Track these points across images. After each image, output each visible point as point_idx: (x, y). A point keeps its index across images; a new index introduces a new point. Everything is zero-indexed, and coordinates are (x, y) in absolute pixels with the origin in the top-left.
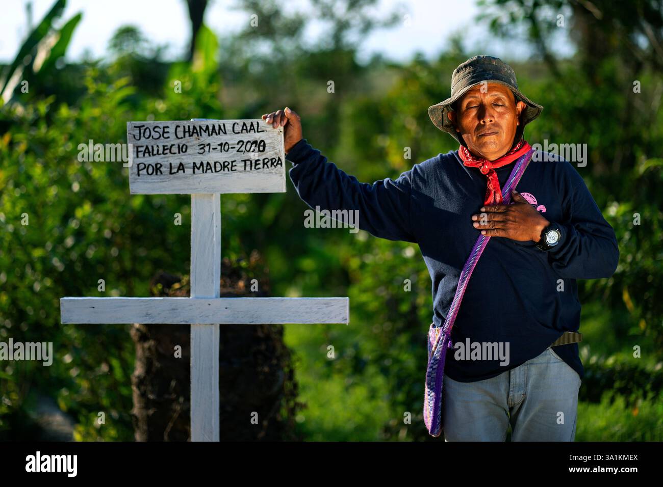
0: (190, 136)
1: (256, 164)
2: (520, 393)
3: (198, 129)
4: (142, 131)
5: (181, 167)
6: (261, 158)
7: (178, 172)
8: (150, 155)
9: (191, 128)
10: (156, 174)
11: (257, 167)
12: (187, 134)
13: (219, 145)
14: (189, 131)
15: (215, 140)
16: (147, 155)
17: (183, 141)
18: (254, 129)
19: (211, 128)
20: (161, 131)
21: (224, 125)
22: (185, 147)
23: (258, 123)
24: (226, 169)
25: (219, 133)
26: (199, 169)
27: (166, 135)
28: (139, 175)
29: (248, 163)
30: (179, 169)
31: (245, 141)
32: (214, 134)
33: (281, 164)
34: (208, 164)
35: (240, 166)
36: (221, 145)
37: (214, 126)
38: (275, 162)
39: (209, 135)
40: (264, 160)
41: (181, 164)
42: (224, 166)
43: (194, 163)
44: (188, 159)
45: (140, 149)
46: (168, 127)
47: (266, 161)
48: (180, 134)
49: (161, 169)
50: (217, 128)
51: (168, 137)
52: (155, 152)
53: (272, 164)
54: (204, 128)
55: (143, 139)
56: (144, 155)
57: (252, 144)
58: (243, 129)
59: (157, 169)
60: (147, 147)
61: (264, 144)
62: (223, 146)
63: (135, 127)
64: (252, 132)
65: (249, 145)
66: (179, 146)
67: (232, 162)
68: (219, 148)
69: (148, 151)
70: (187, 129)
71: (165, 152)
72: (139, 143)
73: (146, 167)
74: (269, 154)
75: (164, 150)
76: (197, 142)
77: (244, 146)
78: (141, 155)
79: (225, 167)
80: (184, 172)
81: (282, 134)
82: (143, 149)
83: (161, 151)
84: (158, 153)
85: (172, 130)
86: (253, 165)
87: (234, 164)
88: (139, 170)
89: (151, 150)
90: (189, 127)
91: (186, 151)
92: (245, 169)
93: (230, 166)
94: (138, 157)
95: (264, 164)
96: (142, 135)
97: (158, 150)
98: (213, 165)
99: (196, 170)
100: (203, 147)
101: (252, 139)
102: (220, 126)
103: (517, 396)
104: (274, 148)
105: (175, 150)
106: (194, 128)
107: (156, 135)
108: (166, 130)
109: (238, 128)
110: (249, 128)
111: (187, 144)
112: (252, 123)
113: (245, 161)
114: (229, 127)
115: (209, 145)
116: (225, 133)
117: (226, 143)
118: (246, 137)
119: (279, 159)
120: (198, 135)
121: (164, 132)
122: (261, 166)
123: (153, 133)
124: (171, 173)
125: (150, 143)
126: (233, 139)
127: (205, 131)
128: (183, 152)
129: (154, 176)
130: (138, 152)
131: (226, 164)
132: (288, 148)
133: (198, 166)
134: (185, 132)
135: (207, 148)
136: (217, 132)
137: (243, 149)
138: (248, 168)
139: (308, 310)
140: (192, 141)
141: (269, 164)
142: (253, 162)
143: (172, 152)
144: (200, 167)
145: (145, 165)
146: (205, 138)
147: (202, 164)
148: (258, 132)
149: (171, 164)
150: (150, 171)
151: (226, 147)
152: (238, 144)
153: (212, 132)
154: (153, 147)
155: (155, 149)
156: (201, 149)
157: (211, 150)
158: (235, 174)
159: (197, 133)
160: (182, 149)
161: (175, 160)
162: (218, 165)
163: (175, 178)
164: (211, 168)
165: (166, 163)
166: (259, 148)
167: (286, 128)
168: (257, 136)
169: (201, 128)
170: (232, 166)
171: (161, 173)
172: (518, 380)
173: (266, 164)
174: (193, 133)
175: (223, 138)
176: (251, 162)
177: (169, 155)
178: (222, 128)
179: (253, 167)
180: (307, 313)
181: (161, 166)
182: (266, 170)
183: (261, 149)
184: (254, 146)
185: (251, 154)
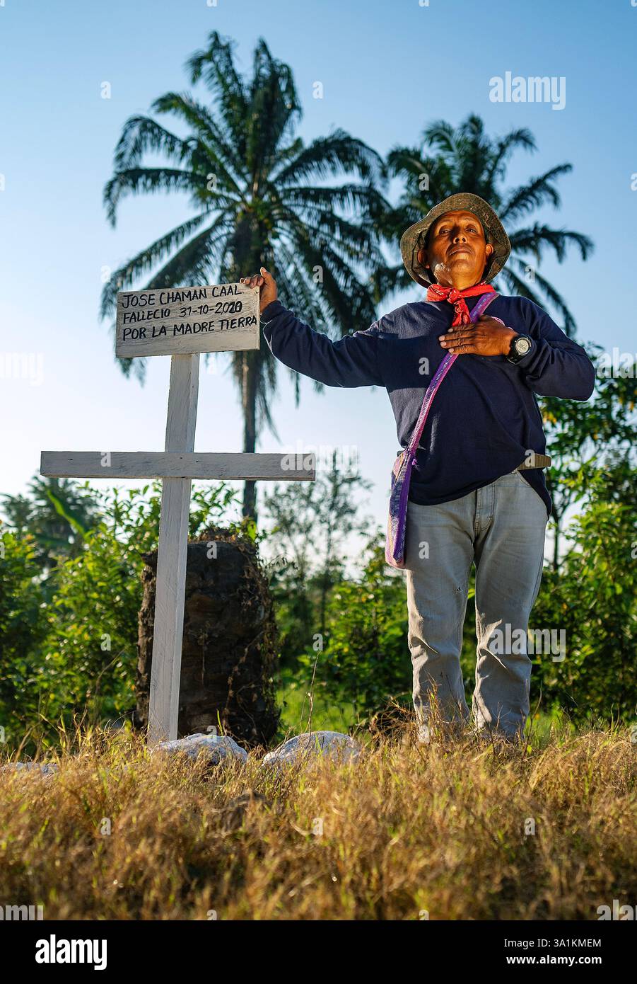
0: (173, 301)
1: (232, 324)
2: (487, 515)
3: (181, 294)
4: (130, 300)
5: (163, 330)
6: (237, 318)
7: (160, 334)
8: (135, 321)
9: (175, 294)
10: (140, 337)
11: (233, 326)
12: (171, 300)
13: (199, 308)
14: (173, 297)
15: (195, 304)
16: (133, 320)
17: (167, 307)
18: (232, 292)
19: (192, 293)
20: (147, 298)
21: (205, 290)
22: (168, 311)
23: (236, 287)
24: (204, 330)
25: (200, 298)
26: (179, 331)
27: (151, 302)
28: (124, 339)
29: (225, 322)
30: (161, 332)
31: (224, 303)
32: (195, 299)
33: (256, 322)
34: (188, 325)
35: (217, 326)
36: (201, 307)
37: (195, 291)
38: (250, 321)
39: (191, 300)
40: (240, 319)
41: (163, 327)
42: (202, 327)
43: (175, 326)
44: (169, 323)
45: (127, 316)
46: (153, 295)
47: (242, 320)
48: (164, 300)
49: (145, 333)
50: (198, 293)
51: (154, 304)
52: (140, 318)
53: (247, 322)
54: (187, 294)
55: (130, 306)
56: (130, 321)
57: (229, 305)
58: (222, 293)
59: (141, 333)
60: (134, 314)
61: (241, 304)
62: (203, 309)
63: (124, 296)
64: (230, 294)
65: (227, 306)
66: (162, 311)
67: (210, 323)
68: (199, 310)
69: (135, 317)
70: (171, 296)
71: (150, 317)
72: (127, 310)
73: (132, 332)
74: (245, 313)
75: (149, 315)
76: (180, 306)
77: (222, 307)
79: (203, 327)
80: (166, 334)
81: (258, 295)
82: (130, 316)
83: (146, 317)
84: (143, 319)
85: (157, 297)
86: (230, 324)
87: (212, 324)
88: (125, 335)
89: (137, 316)
90: (172, 293)
91: (168, 315)
92: (222, 328)
93: (208, 327)
94: (124, 322)
95: (240, 323)
96: (130, 303)
97: (143, 316)
98: (192, 327)
99: (177, 332)
100: (184, 310)
101: (229, 301)
102: (200, 291)
103: (484, 518)
104: (250, 308)
105: (159, 314)
106: (178, 294)
107: (142, 303)
108: (152, 297)
109: (217, 292)
110: (227, 292)
111: (170, 309)
112: (230, 287)
113: (222, 321)
114: (209, 292)
115: (190, 308)
116: (206, 297)
117: (206, 306)
118: (224, 300)
119: (254, 318)
120: (180, 300)
121: (150, 299)
122: (237, 325)
123: (140, 301)
124: (153, 336)
125: (136, 309)
126: (211, 302)
127: (187, 297)
128: (165, 316)
129: (138, 340)
130: (125, 318)
131: (205, 325)
132: (263, 308)
133: (179, 328)
134: (168, 298)
135: (188, 312)
136: (198, 296)
137: (221, 310)
138: (225, 328)
140: (175, 306)
141: (245, 323)
142: (230, 321)
143: (156, 316)
145: (131, 330)
146: (187, 303)
147: (182, 326)
148: (236, 294)
149: (154, 327)
150: (135, 335)
151: (206, 309)
152: (217, 306)
153: (194, 297)
154: (139, 313)
155: (141, 314)
156: (182, 312)
157: (191, 312)
158: (212, 334)
159: (180, 298)
160: (165, 313)
161: (157, 324)
162: (197, 326)
163: (157, 339)
164: (190, 330)
165: (149, 327)
166: (236, 309)
167: (262, 288)
168: (235, 298)
169: (183, 293)
170: (210, 326)
171: (145, 336)
172: (485, 501)
173: (242, 322)
174: (176, 298)
175: (203, 302)
176: (228, 321)
177: (153, 319)
178: (203, 292)
179: (230, 326)
181: (145, 330)
182: (241, 328)
183: (238, 309)
184: (231, 307)
185: (228, 314)
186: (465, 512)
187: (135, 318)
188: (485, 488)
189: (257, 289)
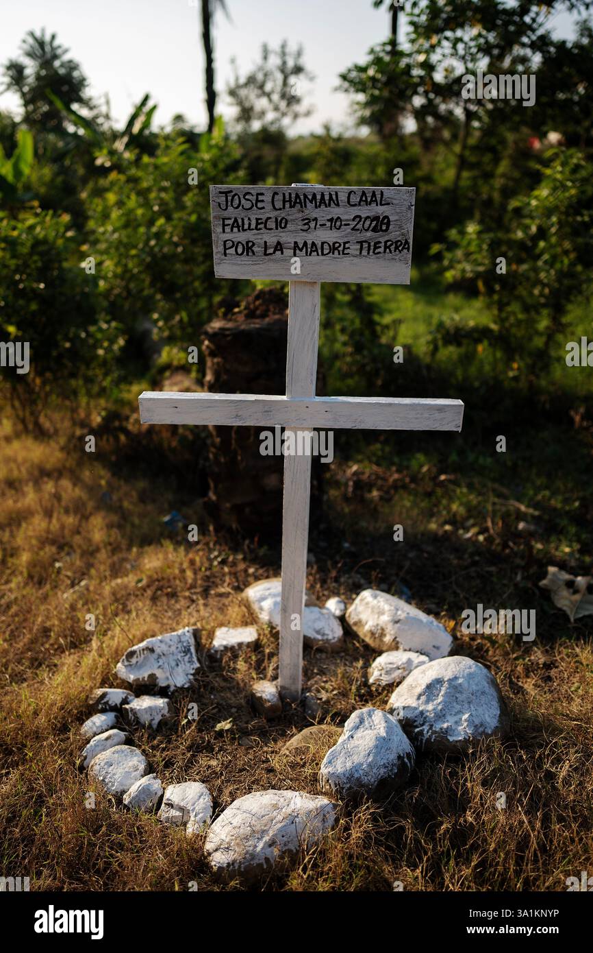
0: (291, 207)
1: (376, 248)
3: (302, 197)
4: (230, 198)
5: (279, 247)
6: (382, 240)
7: (274, 252)
8: (239, 231)
9: (293, 196)
10: (248, 255)
11: (377, 251)
12: (287, 205)
13: (328, 220)
14: (290, 201)
15: (323, 214)
16: (235, 230)
17: (283, 214)
18: (376, 201)
19: (319, 197)
20: (253, 199)
21: (336, 194)
22: (284, 221)
23: (382, 193)
24: (336, 252)
25: (330, 205)
26: (301, 250)
27: (260, 205)
28: (225, 254)
29: (365, 245)
30: (276, 249)
31: (363, 216)
32: (323, 206)
33: (408, 249)
34: (313, 244)
35: (354, 249)
36: (331, 220)
37: (323, 195)
38: (401, 246)
39: (316, 207)
40: (386, 242)
41: (279, 243)
42: (333, 248)
43: (296, 243)
44: (287, 238)
45: (227, 222)
46: (262, 194)
47: (389, 243)
48: (279, 204)
49: (253, 249)
50: (327, 198)
51: (263, 208)
52: (246, 227)
53: (396, 248)
54: (310, 197)
55: (230, 208)
56: (232, 230)
57: (372, 221)
58: (361, 200)
59: (248, 248)
60: (236, 220)
61: (389, 221)
62: (335, 223)
63: (220, 193)
64: (374, 205)
65: (368, 223)
66: (276, 219)
67: (345, 243)
68: (328, 224)
69: (237, 225)
70: (287, 198)
71: (259, 227)
72: (226, 214)
73: (235, 245)
74: (394, 234)
75: (257, 224)
76: (301, 216)
77: (362, 223)
78: (228, 229)
79: (337, 249)
80: (282, 253)
81: (414, 209)
82: (230, 222)
83: (253, 226)
84: (249, 228)
85: (267, 198)
86: (372, 248)
87: (347, 246)
88: (225, 249)
89: (240, 223)
90: (290, 194)
91: (285, 227)
92: (361, 253)
93: (341, 249)
94: (224, 231)
95: (386, 247)
96: (229, 203)
97: (250, 224)
98: (319, 246)
99: (298, 251)
100: (307, 221)
101: (372, 214)
102: (330, 195)
104: (400, 227)
105: (271, 224)
106: (297, 196)
107: (247, 205)
108: (260, 198)
109: (355, 199)
110: (369, 199)
111: (289, 218)
112: (374, 192)
113: (361, 243)
114: (343, 197)
115: (316, 219)
116: (338, 205)
117: (339, 218)
118: (365, 211)
119: (407, 242)
120: (302, 207)
121: (257, 201)
122: (381, 250)
123: (243, 201)
124: (266, 254)
125: (239, 214)
126: (345, 212)
127: (311, 202)
128: (281, 227)
129: (244, 258)
130: (224, 226)
131: (337, 245)
133: (301, 247)
134: (284, 201)
135: (312, 224)
136: (327, 202)
137: (359, 226)
138: (364, 252)
139: (419, 416)
140: (294, 214)
141: (393, 248)
142: (372, 244)
143: (268, 227)
144: (302, 248)
145: (233, 242)
146: (310, 210)
147: (305, 244)
148: (381, 205)
149: (265, 242)
150: (240, 250)
151: (338, 224)
152: (353, 220)
153: (320, 203)
154: (243, 220)
155: (246, 222)
156: (305, 224)
157: (318, 226)
158: (347, 259)
159: (300, 203)
160: (281, 224)
161: (271, 239)
162: (326, 246)
163: (270, 260)
164: (317, 251)
165: (259, 241)
166: (381, 227)
168: (380, 210)
169: (305, 196)
170: (344, 248)
171: (254, 254)
173: (389, 247)
174: (295, 203)
175: (335, 212)
176: (369, 244)
177: (264, 230)
178: (334, 197)
179: (371, 251)
180: (417, 418)
181: (254, 244)
182: (388, 255)
183: (384, 227)
184: (374, 223)
185: (369, 234)
187: (238, 227)
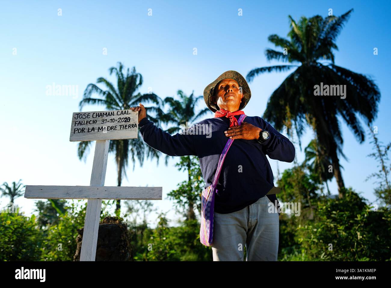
0: (98, 117)
1: (125, 127)
2: (254, 218)
3: (102, 114)
4: (79, 116)
5: (93, 129)
6: (128, 124)
7: (91, 131)
8: (80, 125)
9: (100, 114)
10: (82, 132)
11: (126, 128)
12: (97, 116)
13: (110, 120)
14: (98, 115)
15: (109, 118)
17: (95, 119)
18: (126, 113)
19: (108, 114)
20: (87, 115)
21: (113, 112)
22: (96, 121)
23: (128, 111)
24: (112, 129)
25: (111, 115)
26: (100, 129)
27: (88, 117)
28: (74, 133)
29: (122, 126)
30: (92, 130)
31: (122, 118)
32: (109, 116)
33: (136, 127)
34: (105, 127)
35: (118, 128)
36: (111, 120)
37: (109, 113)
38: (134, 126)
39: (107, 116)
40: (129, 125)
41: (93, 128)
43: (99, 127)
44: (96, 126)
45: (76, 123)
47: (130, 125)
48: (95, 116)
49: (84, 130)
50: (110, 113)
51: (90, 118)
52: (83, 124)
53: (132, 126)
54: (105, 114)
55: (78, 118)
56: (78, 125)
57: (124, 119)
58: (121, 113)
59: (83, 130)
60: (80, 122)
61: (130, 119)
63: (76, 114)
65: (123, 119)
66: (93, 121)
67: (115, 126)
68: (110, 121)
69: (80, 123)
70: (98, 114)
71: (87, 123)
72: (77, 120)
73: (78, 130)
74: (131, 122)
75: (87, 122)
76: (101, 119)
77: (121, 120)
78: (77, 125)
79: (112, 128)
80: (94, 131)
81: (138, 115)
82: (78, 123)
83: (85, 123)
84: (84, 124)
85: (91, 115)
86: (124, 127)
87: (116, 127)
88: (75, 131)
90: (99, 113)
91: (96, 123)
92: (121, 129)
93: (114, 128)
94: (75, 126)
95: (129, 126)
96: (78, 117)
97: (84, 123)
99: (99, 130)
100: (103, 121)
101: (124, 117)
102: (112, 113)
103: (253, 220)
104: (134, 120)
105: (91, 122)
106: (101, 113)
107: (84, 117)
108: (89, 115)
109: (119, 113)
110: (124, 113)
111: (97, 120)
112: (125, 111)
113: (121, 126)
114: (115, 113)
115: (106, 120)
116: (114, 115)
117: (114, 119)
118: (122, 116)
119: (136, 124)
120: (102, 116)
121: (88, 116)
122: (128, 127)
123: (83, 116)
124: (88, 132)
125: (81, 120)
126: (116, 117)
127: (105, 115)
128: (95, 123)
129: (81, 133)
130: (75, 124)
131: (113, 127)
132: (140, 120)
133: (100, 128)
134: (97, 115)
135: (105, 121)
136: (110, 115)
137: (120, 121)
138: (122, 129)
139: (144, 192)
140: (99, 119)
141: (131, 127)
142: (124, 126)
143: (90, 123)
144: (101, 129)
145: (78, 129)
146: (105, 117)
148: (127, 114)
149: (89, 128)
150: (79, 131)
151: (114, 120)
152: (118, 119)
153: (108, 115)
154: (82, 122)
155: (83, 122)
156: (102, 122)
157: (107, 122)
158: (116, 131)
159: (102, 115)
160: (94, 122)
161: (91, 127)
162: (109, 128)
163: (90, 133)
165: (87, 128)
166: (127, 120)
167: (139, 112)
168: (127, 116)
169: (103, 113)
170: (115, 128)
171: (84, 132)
172: (253, 211)
173: (130, 126)
174: (100, 115)
175: (112, 117)
176: (123, 126)
177: (89, 124)
178: (113, 113)
179: (124, 128)
181: (85, 129)
182: (130, 129)
183: (128, 121)
184: (125, 119)
185: (124, 123)
186: (244, 217)
187: (80, 124)
188: (252, 205)
189: (137, 112)
